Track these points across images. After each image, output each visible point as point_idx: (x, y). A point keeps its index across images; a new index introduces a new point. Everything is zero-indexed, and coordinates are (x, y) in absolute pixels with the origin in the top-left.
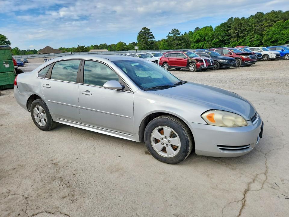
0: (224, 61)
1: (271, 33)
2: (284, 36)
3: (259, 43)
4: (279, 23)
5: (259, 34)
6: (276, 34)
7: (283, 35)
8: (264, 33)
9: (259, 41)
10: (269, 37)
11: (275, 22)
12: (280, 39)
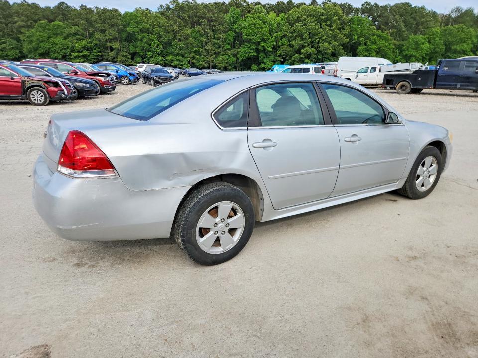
0: (84, 84)
1: (35, 39)
2: (58, 47)
3: (19, 55)
4: (42, 24)
5: (13, 38)
6: (43, 42)
7: (54, 45)
8: (22, 37)
9: (18, 51)
10: (34, 44)
11: (36, 21)
12: (52, 51)
